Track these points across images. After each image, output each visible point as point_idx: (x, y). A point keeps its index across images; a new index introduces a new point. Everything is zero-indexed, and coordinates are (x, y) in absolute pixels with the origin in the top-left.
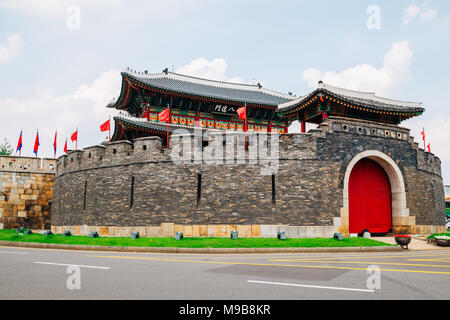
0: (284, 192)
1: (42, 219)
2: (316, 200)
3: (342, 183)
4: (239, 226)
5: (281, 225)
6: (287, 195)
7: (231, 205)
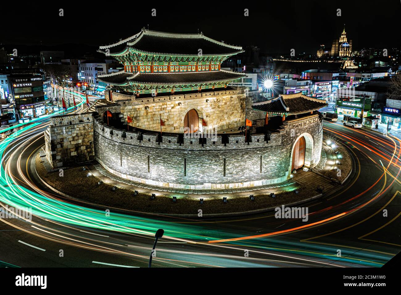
0: (266, 164)
1: (87, 154)
2: (279, 166)
3: (290, 155)
4: (244, 183)
5: (263, 180)
6: (267, 166)
7: (241, 173)
